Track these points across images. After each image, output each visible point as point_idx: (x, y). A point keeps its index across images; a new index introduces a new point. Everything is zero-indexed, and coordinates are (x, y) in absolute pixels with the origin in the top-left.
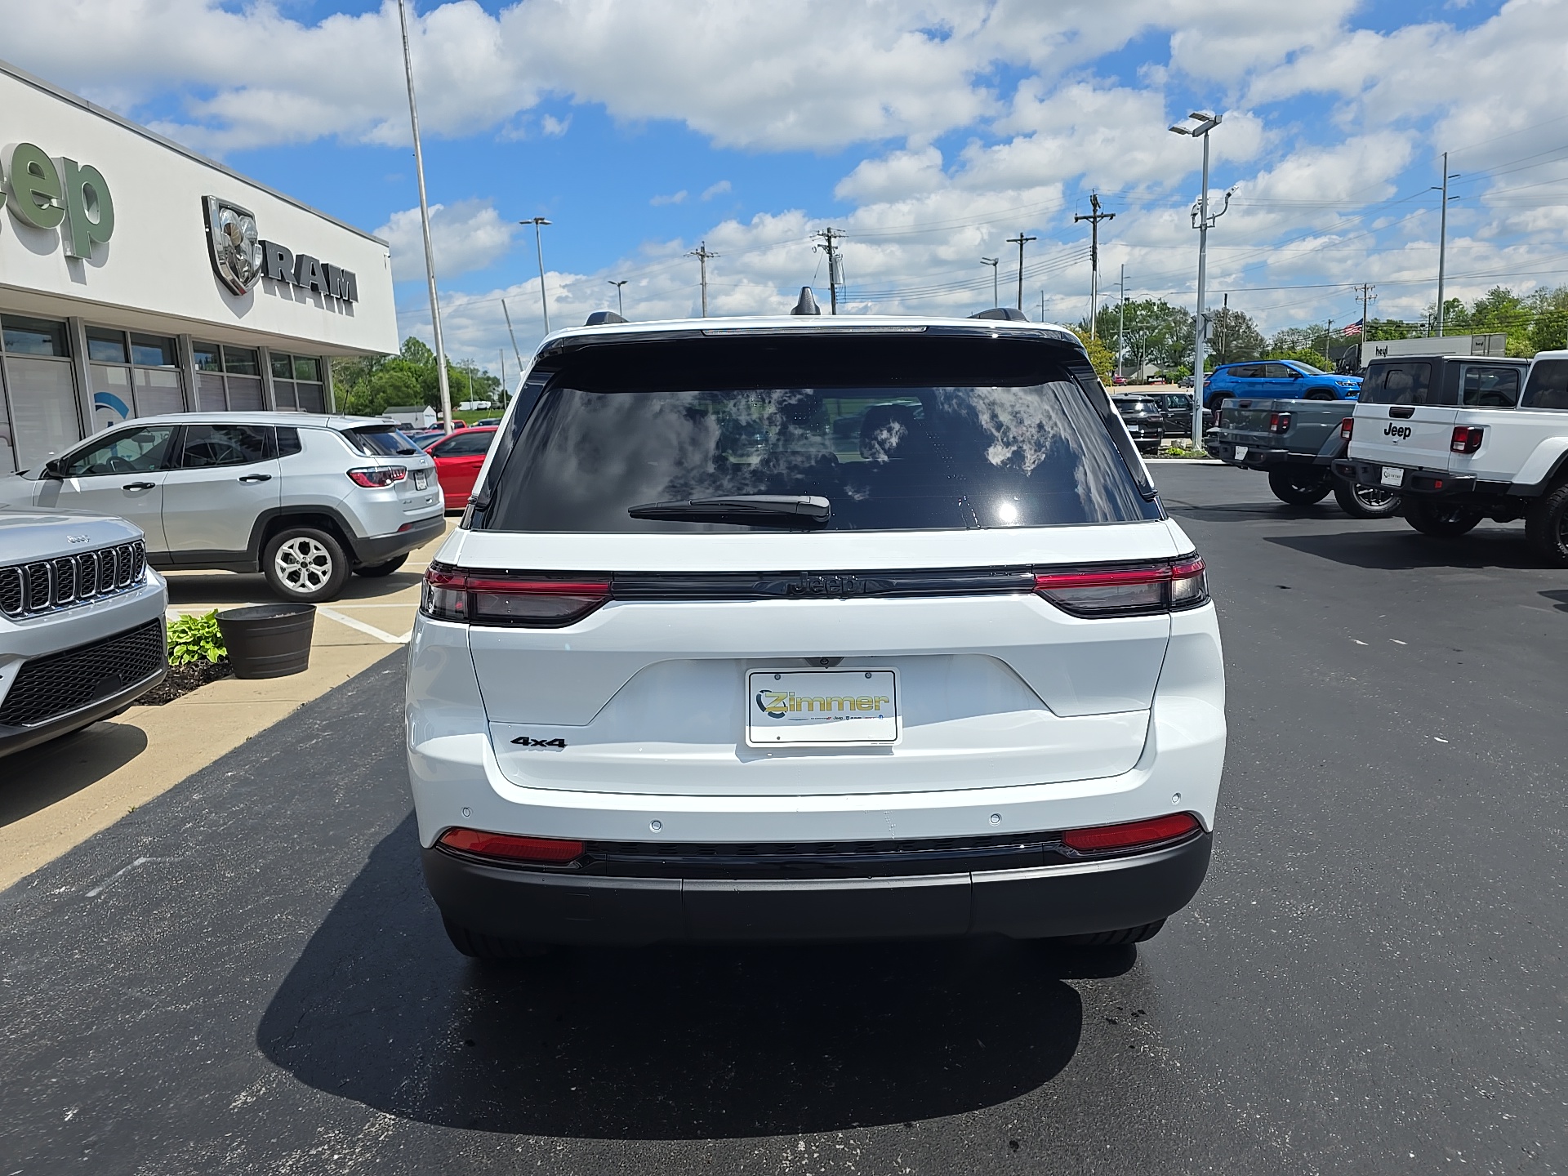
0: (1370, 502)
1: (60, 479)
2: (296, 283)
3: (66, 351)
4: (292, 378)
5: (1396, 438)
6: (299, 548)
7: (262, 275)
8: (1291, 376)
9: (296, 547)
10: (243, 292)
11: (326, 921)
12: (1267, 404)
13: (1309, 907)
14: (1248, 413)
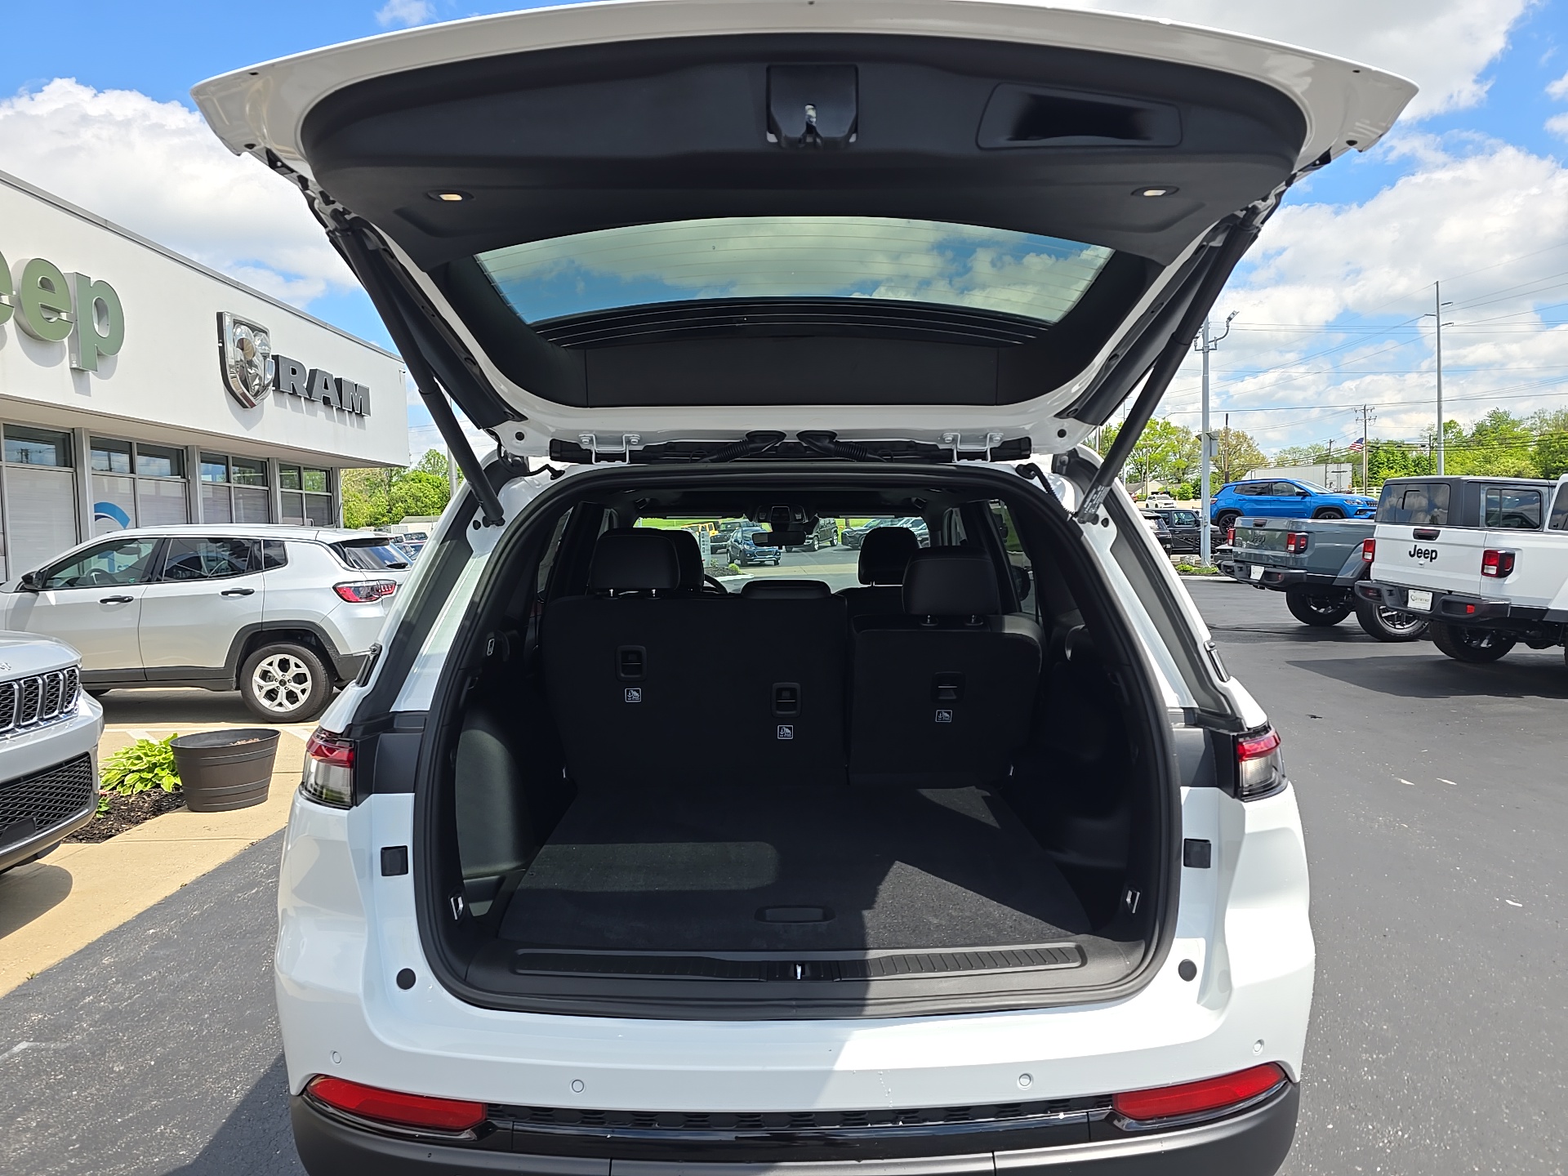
0: (1394, 625)
1: (35, 591)
2: (308, 397)
3: (69, 460)
4: (301, 489)
5: (1422, 560)
6: (279, 666)
7: (274, 388)
8: (1298, 494)
9: (276, 664)
10: (253, 405)
11: (216, 1137)
12: (1282, 523)
13: (1397, 1132)
14: (1262, 533)
